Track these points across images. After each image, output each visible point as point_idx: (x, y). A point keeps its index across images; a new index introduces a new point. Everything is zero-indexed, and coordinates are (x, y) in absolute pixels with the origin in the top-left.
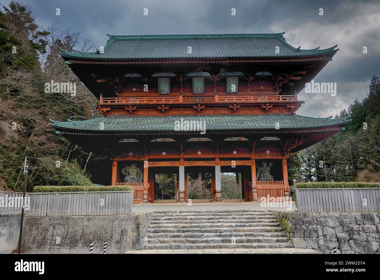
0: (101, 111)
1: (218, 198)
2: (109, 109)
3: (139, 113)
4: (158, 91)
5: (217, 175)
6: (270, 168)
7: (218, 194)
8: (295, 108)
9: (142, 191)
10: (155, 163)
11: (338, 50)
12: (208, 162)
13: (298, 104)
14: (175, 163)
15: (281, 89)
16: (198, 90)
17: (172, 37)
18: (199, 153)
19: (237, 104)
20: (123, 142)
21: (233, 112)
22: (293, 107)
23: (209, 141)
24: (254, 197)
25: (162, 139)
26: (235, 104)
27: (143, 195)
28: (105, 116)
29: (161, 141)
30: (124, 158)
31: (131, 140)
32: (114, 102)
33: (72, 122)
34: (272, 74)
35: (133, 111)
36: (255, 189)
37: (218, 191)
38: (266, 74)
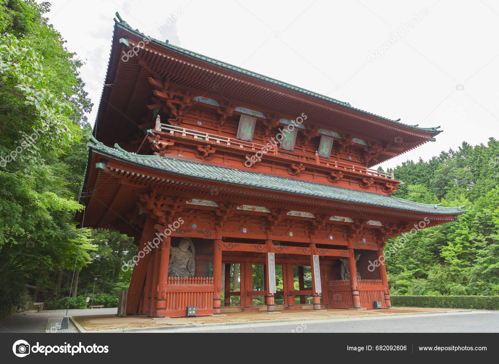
2: (172, 144)
4: (236, 135)
6: (357, 261)
9: (212, 293)
10: (232, 245)
11: (442, 131)
12: (302, 248)
14: (260, 248)
16: (287, 144)
18: (291, 234)
20: (191, 203)
21: (333, 183)
23: (310, 218)
25: (251, 207)
26: (340, 172)
27: (215, 300)
28: (162, 155)
29: (249, 210)
30: (183, 232)
31: (204, 203)
34: (365, 144)
36: (357, 290)
37: (318, 294)
38: (360, 143)
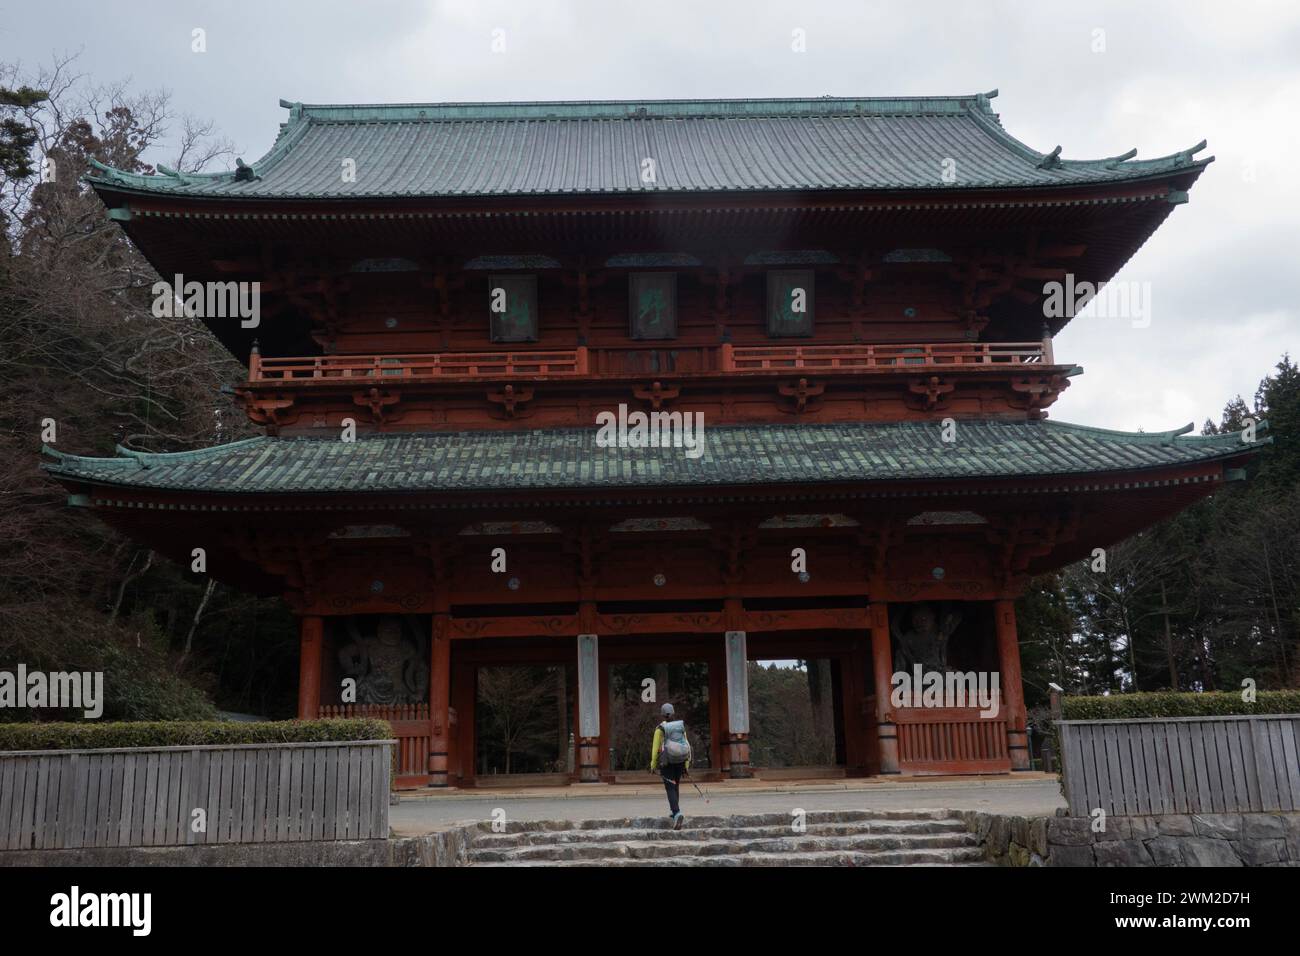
0: (254, 411)
1: (738, 763)
2: (289, 403)
3: (413, 419)
4: (489, 330)
5: (733, 669)
6: (946, 638)
7: (739, 749)
8: (1043, 395)
9: (426, 740)
10: (477, 622)
11: (1212, 159)
12: (696, 615)
13: (1057, 378)
14: (559, 623)
15: (986, 318)
16: (653, 323)
17: (544, 109)
18: (660, 580)
19: (813, 379)
20: (346, 537)
21: (794, 414)
22: (1036, 390)
23: (699, 530)
24: (885, 757)
25: (507, 524)
26: (803, 381)
27: (431, 754)
28: (273, 434)
29: (503, 532)
30: (348, 603)
31: (377, 532)
32: (310, 374)
33: (134, 457)
34: (948, 260)
35: (388, 410)
36: (889, 723)
37: (740, 736)
38: (926, 258)
